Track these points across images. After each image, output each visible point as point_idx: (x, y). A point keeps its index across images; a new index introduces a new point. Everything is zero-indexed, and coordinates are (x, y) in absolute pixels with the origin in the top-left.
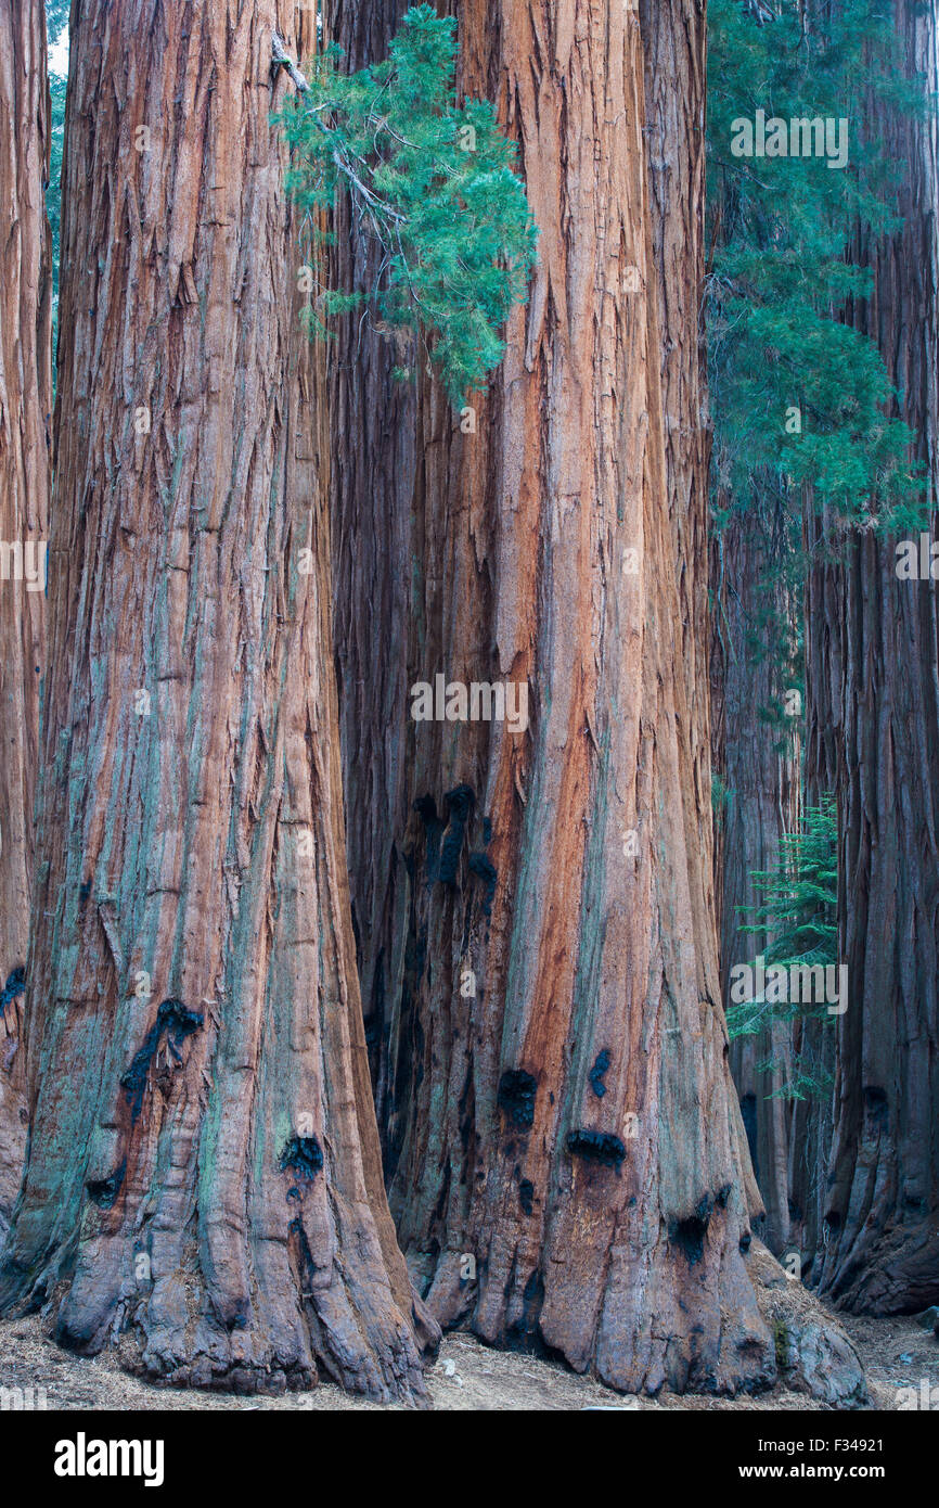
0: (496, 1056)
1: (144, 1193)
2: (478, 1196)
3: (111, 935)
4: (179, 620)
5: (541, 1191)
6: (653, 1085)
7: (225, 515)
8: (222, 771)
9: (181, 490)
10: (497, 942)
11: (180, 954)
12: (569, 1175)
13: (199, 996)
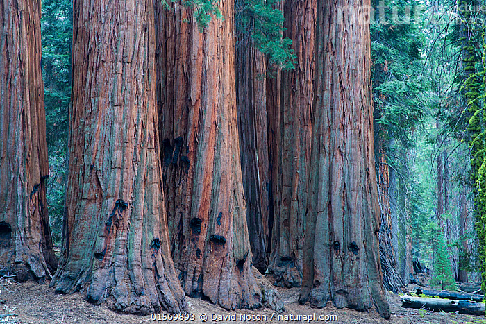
0: (189, 214)
1: (111, 256)
2: (184, 253)
3: (100, 180)
4: (120, 88)
5: (202, 252)
6: (232, 222)
7: (132, 59)
8: (132, 133)
9: (120, 50)
10: (190, 181)
11: (122, 186)
12: (210, 248)
13: (127, 199)
